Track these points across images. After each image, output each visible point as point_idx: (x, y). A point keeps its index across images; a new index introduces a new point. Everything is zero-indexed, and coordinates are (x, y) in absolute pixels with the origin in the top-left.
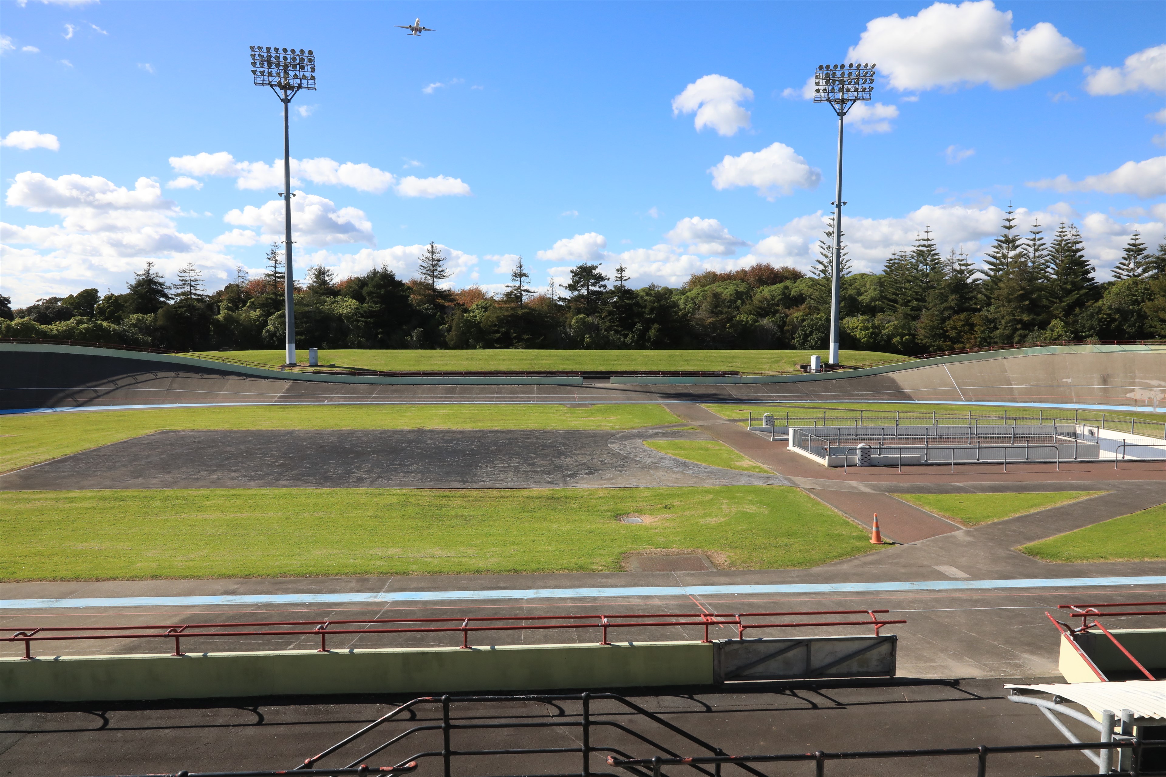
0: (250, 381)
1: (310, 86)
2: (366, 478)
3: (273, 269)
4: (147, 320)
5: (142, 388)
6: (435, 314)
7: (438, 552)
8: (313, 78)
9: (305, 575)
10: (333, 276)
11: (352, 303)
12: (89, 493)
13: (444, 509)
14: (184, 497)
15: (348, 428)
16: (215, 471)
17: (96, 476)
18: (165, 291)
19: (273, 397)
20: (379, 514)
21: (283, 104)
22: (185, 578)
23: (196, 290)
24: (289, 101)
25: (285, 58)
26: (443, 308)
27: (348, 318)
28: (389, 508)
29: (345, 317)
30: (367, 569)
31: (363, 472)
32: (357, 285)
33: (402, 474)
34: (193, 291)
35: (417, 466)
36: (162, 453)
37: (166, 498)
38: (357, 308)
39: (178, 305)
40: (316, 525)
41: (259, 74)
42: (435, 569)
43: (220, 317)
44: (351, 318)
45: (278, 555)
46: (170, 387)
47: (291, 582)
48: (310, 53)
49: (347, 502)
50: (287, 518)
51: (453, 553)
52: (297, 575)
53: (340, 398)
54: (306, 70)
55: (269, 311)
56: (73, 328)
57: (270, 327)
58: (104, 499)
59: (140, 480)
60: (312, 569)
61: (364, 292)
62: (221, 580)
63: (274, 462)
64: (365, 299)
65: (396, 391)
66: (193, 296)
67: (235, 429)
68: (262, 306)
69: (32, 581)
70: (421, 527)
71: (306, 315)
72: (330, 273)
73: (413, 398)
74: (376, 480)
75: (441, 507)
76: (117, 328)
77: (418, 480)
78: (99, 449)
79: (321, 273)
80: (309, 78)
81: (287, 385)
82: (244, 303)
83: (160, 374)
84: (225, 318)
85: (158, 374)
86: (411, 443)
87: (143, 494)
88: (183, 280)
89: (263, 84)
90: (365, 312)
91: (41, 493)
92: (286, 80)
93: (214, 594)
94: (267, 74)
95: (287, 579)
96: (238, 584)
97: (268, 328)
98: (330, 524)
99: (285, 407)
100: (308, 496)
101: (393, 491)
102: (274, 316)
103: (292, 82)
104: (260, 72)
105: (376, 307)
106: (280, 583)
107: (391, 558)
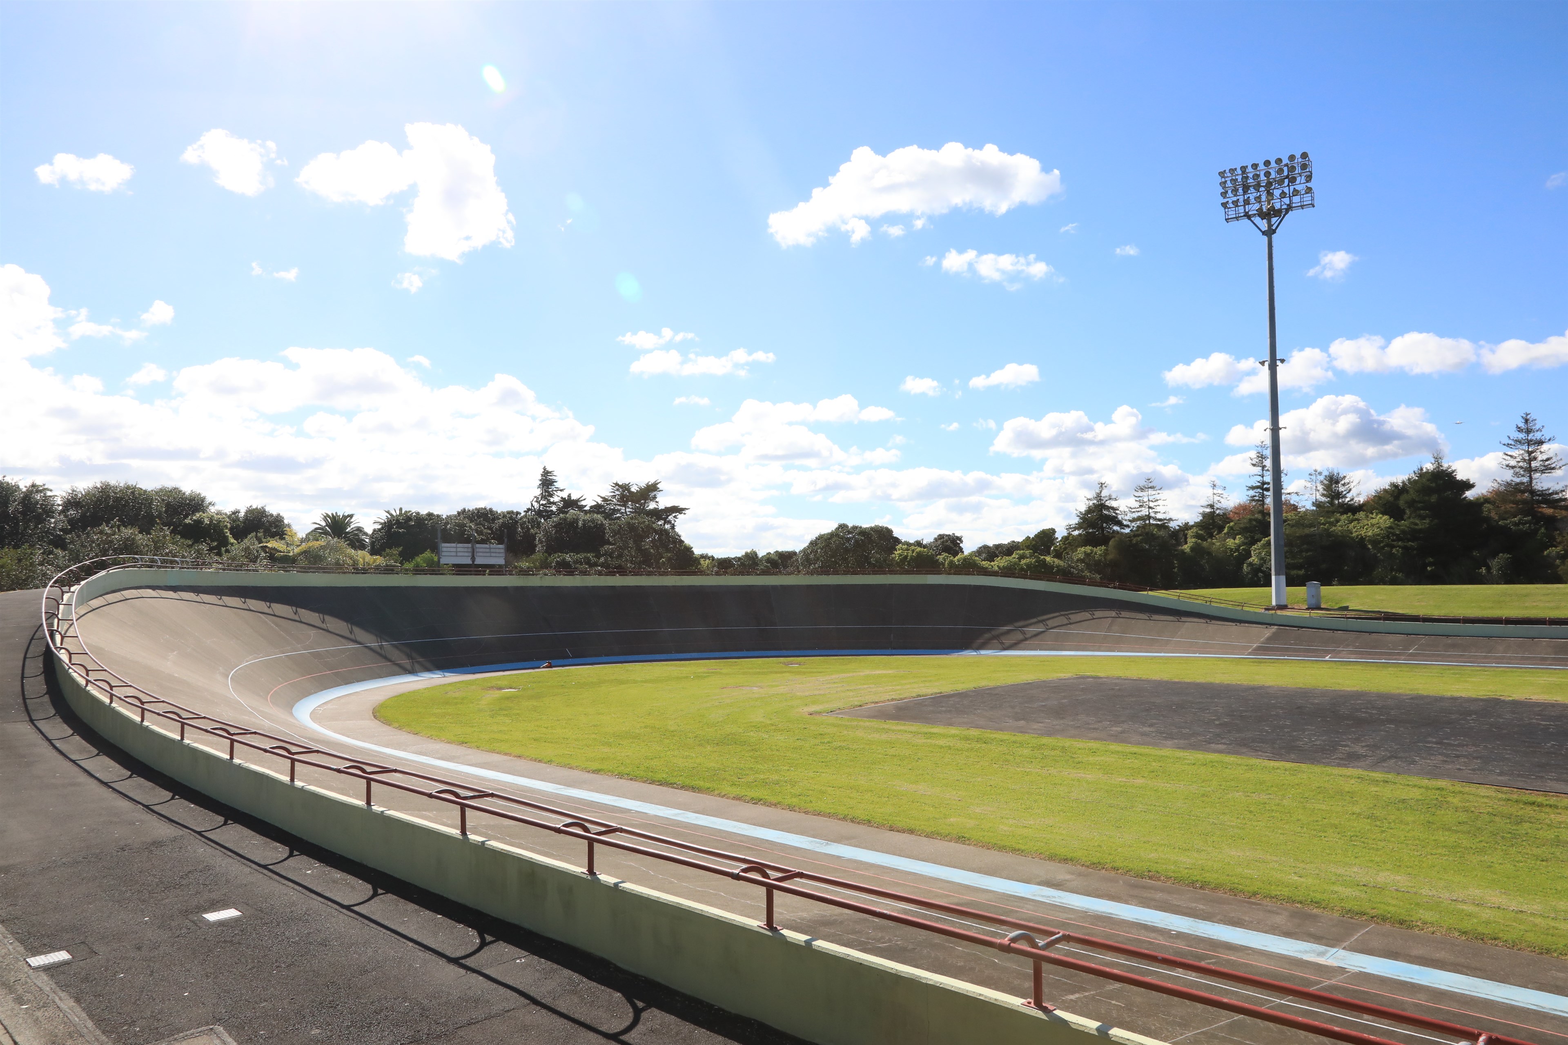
0: (1214, 626)
1: (1305, 203)
2: (1366, 756)
3: (1259, 478)
4: (1096, 554)
5: (1074, 630)
6: (1536, 532)
7: (1495, 897)
8: (1309, 190)
9: (1193, 883)
10: (1352, 485)
11: (1383, 521)
12: (953, 731)
13: (1526, 825)
14: (1063, 747)
15: (1355, 689)
16: (1123, 722)
17: (974, 714)
18: (1120, 517)
19: (1245, 648)
20: (1378, 813)
21: (1265, 238)
22: (1002, 848)
23: (1156, 513)
24: (1274, 232)
25: (1267, 174)
26: (1551, 521)
27: (1375, 542)
28: (1401, 806)
29: (1369, 541)
30: (1318, 896)
31: (1363, 747)
32: (1392, 495)
33: (1440, 758)
34: (1152, 515)
35: (1474, 749)
36: (1064, 697)
37: (1040, 747)
38: (1390, 527)
39: (1134, 534)
40: (1251, 812)
41: (1231, 205)
42: (1481, 929)
43: (1186, 548)
44: (1381, 542)
45: (1162, 845)
46: (1109, 629)
47: (1162, 890)
48: (1304, 155)
49: (1318, 785)
50: (1203, 795)
51: (1536, 907)
52: (1178, 880)
53: (1352, 653)
54: (1298, 182)
55: (1253, 537)
56: (1015, 563)
57: (1254, 559)
58: (967, 739)
59: (1022, 723)
60: (1210, 877)
61: (1401, 503)
62: (1052, 863)
63: (1214, 720)
64: (1405, 513)
65: (1454, 646)
66: (1152, 521)
67: (1177, 680)
68: (1244, 531)
69: (822, 816)
70: (1466, 848)
71: (1307, 540)
72: (1346, 481)
73: (1485, 657)
74: (1384, 759)
75: (1520, 821)
76: (1061, 563)
77: (1474, 770)
78: (995, 688)
79: (1333, 483)
80: (1303, 192)
81: (1269, 632)
82: (1221, 529)
83: (1098, 614)
84: (1192, 549)
85: (1095, 612)
86: (1470, 715)
87: (1013, 739)
88: (1139, 501)
89: (1237, 218)
90: (1403, 532)
91: (904, 725)
92: (1269, 204)
93: (1027, 881)
94: (1242, 203)
95: (1160, 883)
96: (1073, 874)
97: (1251, 560)
98: (1278, 815)
99: (1260, 662)
100: (1251, 768)
101: (1414, 780)
102: (1259, 544)
103: (1277, 206)
104: (1233, 202)
105: (1423, 524)
106: (1144, 887)
107: (1381, 889)
